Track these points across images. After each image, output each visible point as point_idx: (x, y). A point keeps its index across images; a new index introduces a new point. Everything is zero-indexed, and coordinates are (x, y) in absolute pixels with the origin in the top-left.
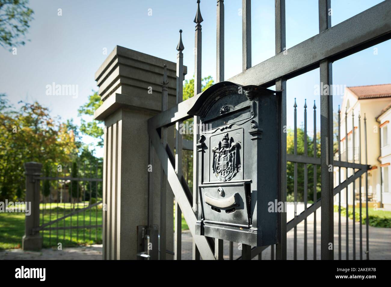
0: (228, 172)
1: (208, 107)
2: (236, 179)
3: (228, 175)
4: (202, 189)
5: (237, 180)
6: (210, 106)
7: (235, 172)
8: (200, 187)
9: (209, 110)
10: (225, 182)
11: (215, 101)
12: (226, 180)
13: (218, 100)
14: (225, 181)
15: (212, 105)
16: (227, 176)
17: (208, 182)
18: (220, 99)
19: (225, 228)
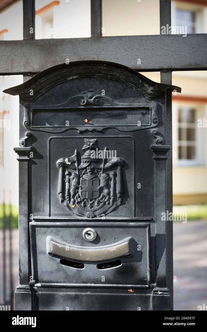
0: (101, 204)
1: (48, 86)
2: (118, 215)
3: (101, 208)
4: (37, 229)
5: (121, 216)
6: (52, 85)
7: (116, 204)
8: (34, 227)
9: (46, 92)
10: (95, 218)
11: (65, 81)
12: (95, 216)
13: (71, 80)
14: (92, 218)
15: (55, 85)
16: (98, 210)
17: (47, 217)
18: (76, 79)
19: (92, 292)
